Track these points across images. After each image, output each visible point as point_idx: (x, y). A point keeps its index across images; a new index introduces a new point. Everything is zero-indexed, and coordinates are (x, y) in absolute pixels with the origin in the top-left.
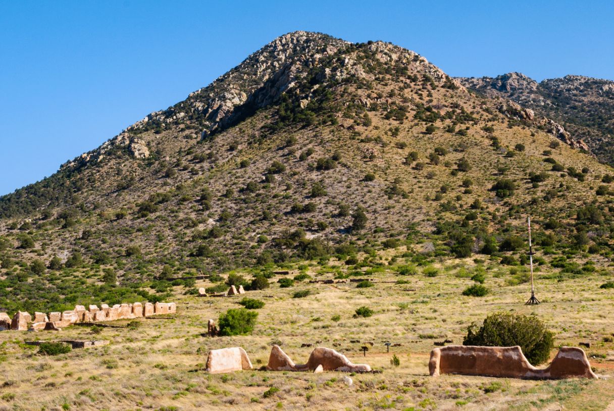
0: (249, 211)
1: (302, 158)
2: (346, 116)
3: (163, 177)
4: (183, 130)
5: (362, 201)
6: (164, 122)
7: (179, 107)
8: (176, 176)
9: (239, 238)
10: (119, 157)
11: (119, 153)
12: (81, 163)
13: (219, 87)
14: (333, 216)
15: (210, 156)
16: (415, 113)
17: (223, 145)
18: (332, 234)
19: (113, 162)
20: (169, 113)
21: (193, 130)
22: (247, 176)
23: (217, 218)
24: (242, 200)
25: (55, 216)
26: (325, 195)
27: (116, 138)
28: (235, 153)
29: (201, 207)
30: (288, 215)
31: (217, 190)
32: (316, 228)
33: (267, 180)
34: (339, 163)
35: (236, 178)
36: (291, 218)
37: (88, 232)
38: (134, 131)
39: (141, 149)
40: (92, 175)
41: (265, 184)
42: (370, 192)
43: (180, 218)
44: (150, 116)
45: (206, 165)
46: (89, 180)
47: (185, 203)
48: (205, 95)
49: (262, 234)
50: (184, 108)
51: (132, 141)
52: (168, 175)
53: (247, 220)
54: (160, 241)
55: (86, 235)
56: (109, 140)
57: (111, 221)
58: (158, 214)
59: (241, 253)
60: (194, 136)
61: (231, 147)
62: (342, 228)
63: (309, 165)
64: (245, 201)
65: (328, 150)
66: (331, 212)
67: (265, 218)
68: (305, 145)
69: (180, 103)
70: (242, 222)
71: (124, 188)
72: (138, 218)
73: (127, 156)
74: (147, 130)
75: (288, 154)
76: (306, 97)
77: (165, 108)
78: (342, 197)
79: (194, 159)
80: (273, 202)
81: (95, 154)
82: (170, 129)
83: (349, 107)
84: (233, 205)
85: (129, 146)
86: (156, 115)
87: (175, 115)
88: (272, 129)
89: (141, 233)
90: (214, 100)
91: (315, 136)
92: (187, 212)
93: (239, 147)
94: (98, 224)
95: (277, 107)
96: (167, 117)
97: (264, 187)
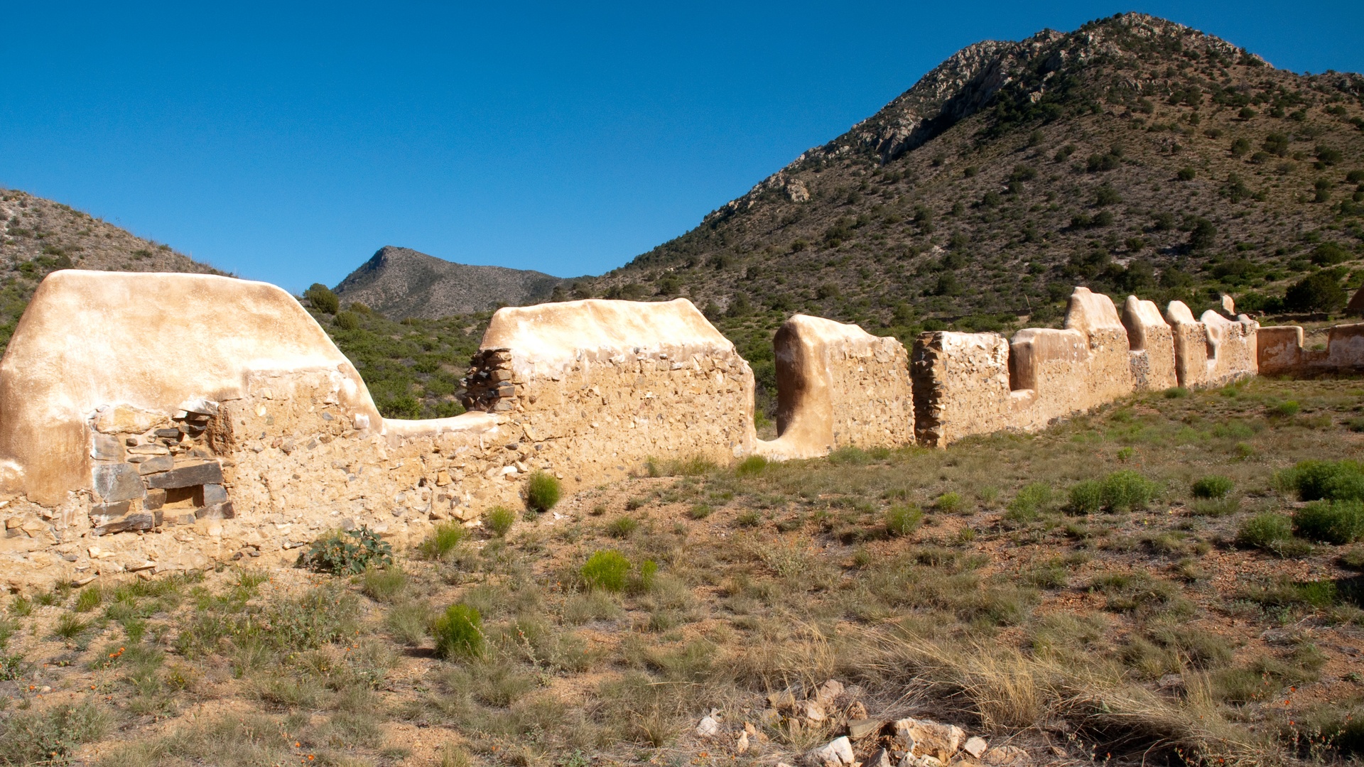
0: (995, 231)
1: (1058, 159)
2: (1111, 100)
3: (844, 204)
4: (848, 166)
5: (1187, 208)
6: (825, 158)
7: (841, 141)
8: (862, 201)
9: (995, 268)
10: (773, 202)
11: (773, 197)
12: (728, 212)
13: (891, 113)
14: (1146, 230)
15: (907, 174)
16: (1210, 96)
17: (923, 160)
18: (1153, 256)
19: (766, 208)
20: (830, 148)
21: (861, 166)
22: (978, 187)
23: (945, 244)
24: (979, 218)
25: (704, 262)
26: (1120, 203)
27: (768, 179)
28: (941, 168)
29: (918, 230)
30: (1067, 233)
31: (938, 207)
32: (1123, 248)
33: (1011, 190)
34: (1122, 161)
35: (963, 190)
36: (1072, 237)
37: (755, 269)
38: (790, 173)
39: (799, 191)
40: (742, 223)
41: (1010, 196)
42: (1194, 194)
43: (888, 246)
44: (807, 154)
45: (902, 185)
46: (738, 230)
47: (893, 226)
48: (872, 125)
49: (1031, 260)
50: (848, 140)
51: (787, 182)
52: (851, 202)
53: (998, 243)
54: (865, 277)
55: (752, 273)
56: (760, 183)
57: (786, 255)
58: (854, 242)
59: (1009, 288)
60: (863, 172)
61: (934, 161)
62: (1169, 247)
63: (1072, 166)
64: (984, 220)
65: (1097, 146)
66: (1141, 225)
67: (1028, 239)
68: (1058, 143)
69: (843, 136)
70: (992, 247)
71: (791, 223)
72: (826, 248)
73: (783, 201)
74: (804, 169)
75: (1035, 156)
76: (1037, 89)
77: (825, 144)
78: (1150, 203)
79: (885, 180)
80: (1034, 217)
81: (744, 201)
82: (833, 166)
83: (1111, 91)
84: (967, 226)
85: (785, 188)
86: (815, 151)
87: (838, 149)
88: (992, 134)
89: (833, 269)
90: (885, 128)
91: (1071, 130)
92: (897, 237)
93: (947, 162)
94: (767, 260)
95: (994, 108)
96: (828, 153)
97: (1009, 200)
